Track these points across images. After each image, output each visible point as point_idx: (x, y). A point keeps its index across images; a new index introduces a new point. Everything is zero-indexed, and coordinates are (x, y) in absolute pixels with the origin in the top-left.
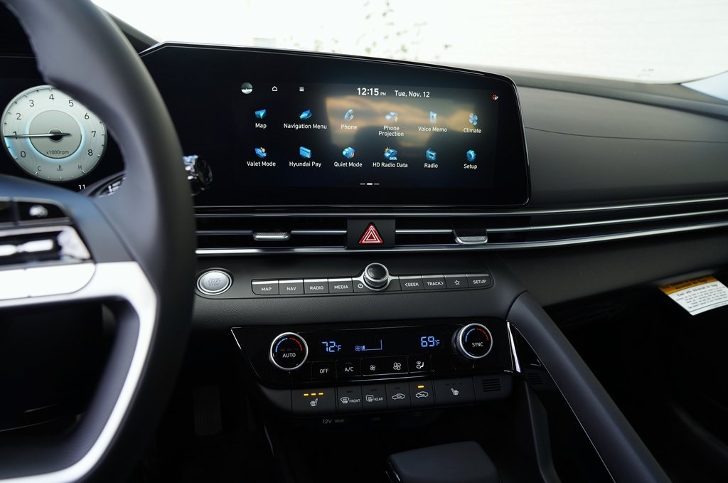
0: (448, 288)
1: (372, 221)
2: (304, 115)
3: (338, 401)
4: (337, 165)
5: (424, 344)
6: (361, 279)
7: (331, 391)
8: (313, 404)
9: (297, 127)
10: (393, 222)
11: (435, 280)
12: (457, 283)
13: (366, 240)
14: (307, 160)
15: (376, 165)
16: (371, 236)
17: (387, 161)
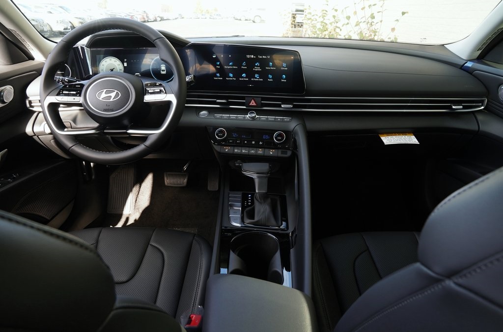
0: (275, 120)
1: (253, 98)
2: (231, 64)
3: (234, 150)
4: (240, 79)
5: (264, 137)
6: (247, 116)
7: (233, 148)
8: (226, 150)
9: (229, 67)
10: (260, 99)
11: (271, 118)
12: (279, 119)
13: (251, 104)
14: (231, 77)
15: (252, 79)
16: (253, 103)
17: (256, 78)
